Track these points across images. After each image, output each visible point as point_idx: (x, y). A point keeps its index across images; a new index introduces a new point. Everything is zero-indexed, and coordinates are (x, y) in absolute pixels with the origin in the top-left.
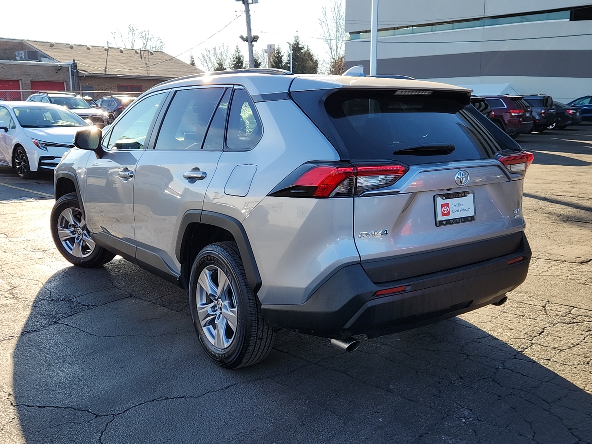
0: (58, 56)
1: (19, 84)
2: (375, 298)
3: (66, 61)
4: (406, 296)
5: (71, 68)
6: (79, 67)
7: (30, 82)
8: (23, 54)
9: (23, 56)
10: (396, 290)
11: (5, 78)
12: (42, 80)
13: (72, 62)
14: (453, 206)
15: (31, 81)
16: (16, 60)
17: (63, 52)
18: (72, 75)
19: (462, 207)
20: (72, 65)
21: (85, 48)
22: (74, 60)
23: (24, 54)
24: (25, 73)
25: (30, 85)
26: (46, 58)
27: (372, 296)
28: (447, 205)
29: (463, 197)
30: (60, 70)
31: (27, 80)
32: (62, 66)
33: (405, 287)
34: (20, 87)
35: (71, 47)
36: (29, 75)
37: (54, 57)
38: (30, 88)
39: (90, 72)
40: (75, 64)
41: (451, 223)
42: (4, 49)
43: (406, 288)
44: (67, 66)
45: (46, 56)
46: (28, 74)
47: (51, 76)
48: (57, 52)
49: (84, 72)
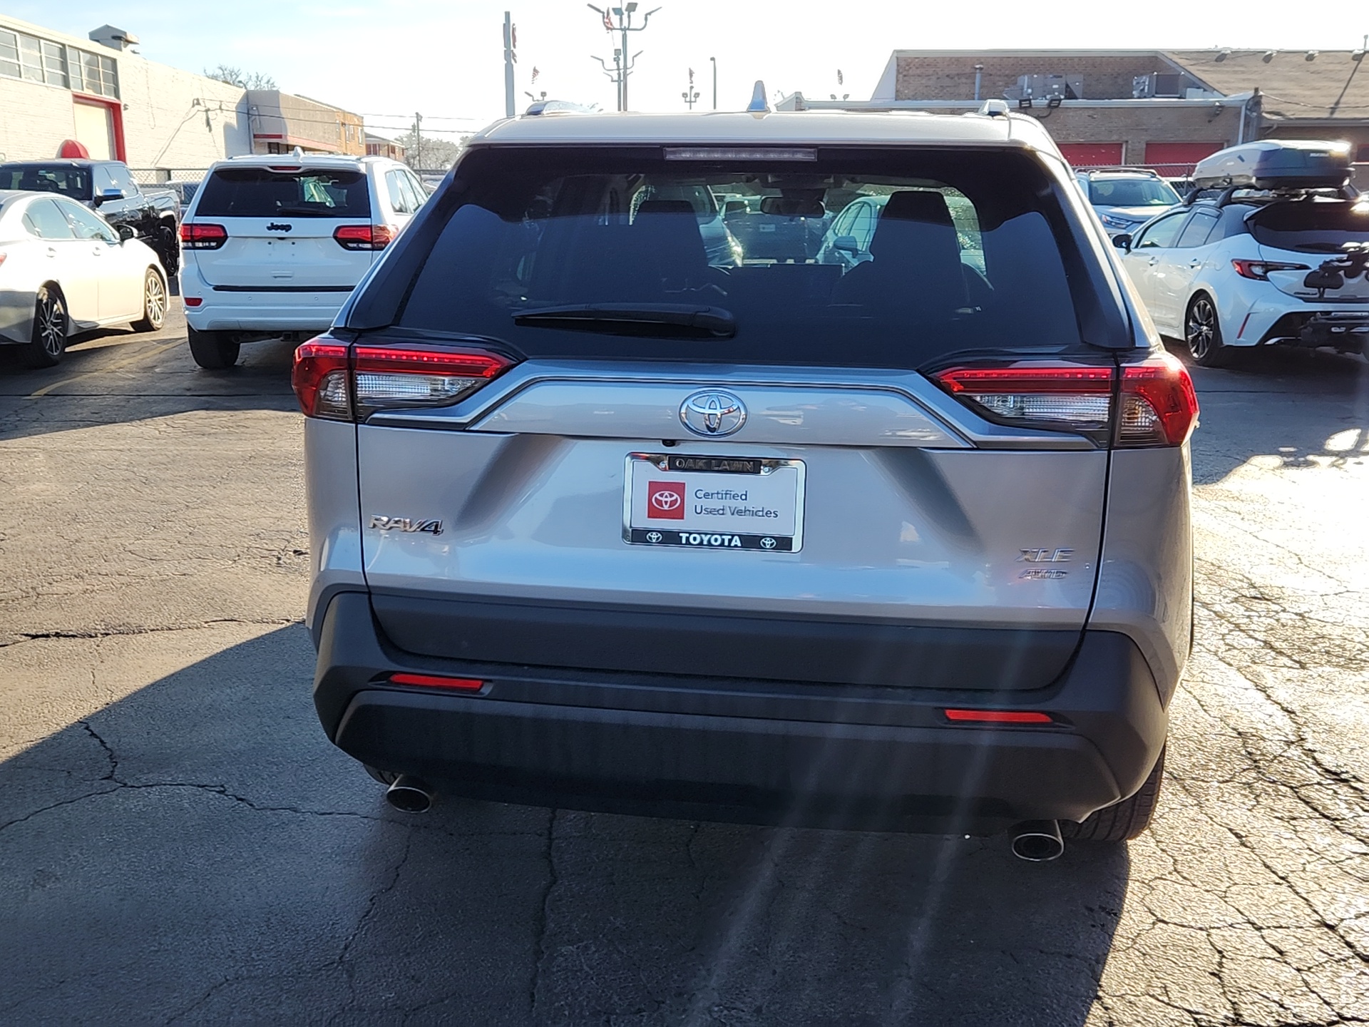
0: (1226, 82)
1: (1121, 153)
2: (381, 687)
3: (1237, 94)
4: (478, 706)
5: (1246, 109)
6: (1266, 106)
7: (1144, 146)
8: (1147, 83)
9: (1146, 87)
10: (446, 682)
11: (1093, 139)
12: (1172, 140)
13: (1251, 93)
14: (700, 494)
15: (1147, 144)
16: (1132, 97)
17: (1243, 72)
18: (1247, 125)
19: (740, 504)
20: (1249, 100)
21: (1302, 59)
22: (1256, 90)
23: (1149, 82)
24: (1137, 125)
25: (1144, 153)
26: (1199, 88)
27: (372, 680)
28: (679, 488)
29: (748, 472)
30: (1218, 114)
31: (1138, 143)
32: (1224, 104)
33: (480, 682)
34: (1121, 159)
35: (1268, 59)
36: (1146, 130)
37: (1216, 86)
38: (1143, 159)
39: (1292, 117)
40: (1256, 99)
41: (684, 541)
42: (1115, 75)
43: (482, 686)
44: (1238, 104)
45: (1199, 85)
46: (1144, 127)
47: (1195, 130)
48: (1228, 72)
49: (1275, 117)
